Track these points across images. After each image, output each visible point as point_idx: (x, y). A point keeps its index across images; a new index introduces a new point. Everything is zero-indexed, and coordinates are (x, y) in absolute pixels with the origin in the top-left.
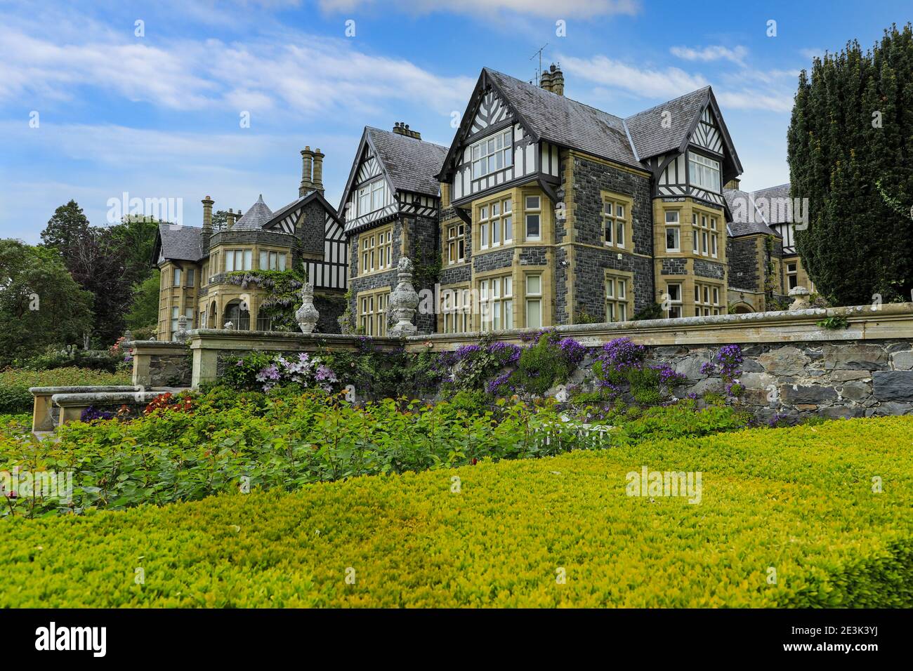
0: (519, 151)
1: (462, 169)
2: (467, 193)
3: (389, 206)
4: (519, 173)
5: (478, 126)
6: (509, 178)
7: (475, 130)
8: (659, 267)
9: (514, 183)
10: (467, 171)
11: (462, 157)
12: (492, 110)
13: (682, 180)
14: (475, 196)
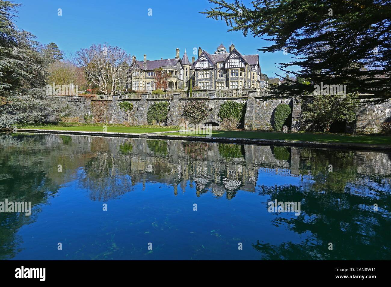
0: (240, 63)
1: (227, 63)
2: (228, 67)
3: (210, 67)
4: (240, 66)
5: (232, 57)
6: (238, 66)
7: (231, 57)
8: (252, 82)
9: (239, 67)
10: (229, 64)
11: (227, 61)
12: (235, 55)
13: (255, 69)
14: (230, 68)
